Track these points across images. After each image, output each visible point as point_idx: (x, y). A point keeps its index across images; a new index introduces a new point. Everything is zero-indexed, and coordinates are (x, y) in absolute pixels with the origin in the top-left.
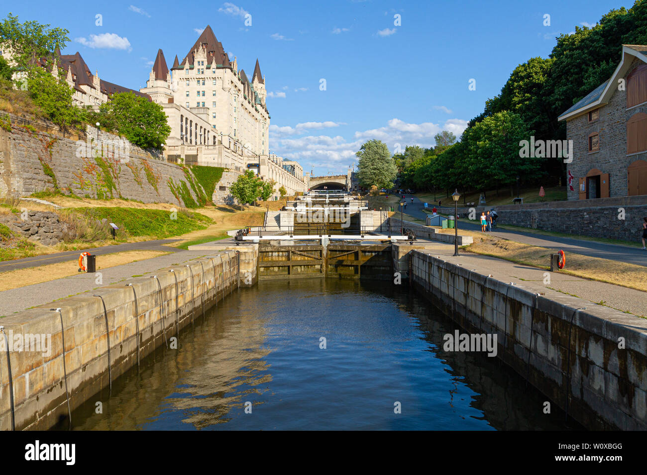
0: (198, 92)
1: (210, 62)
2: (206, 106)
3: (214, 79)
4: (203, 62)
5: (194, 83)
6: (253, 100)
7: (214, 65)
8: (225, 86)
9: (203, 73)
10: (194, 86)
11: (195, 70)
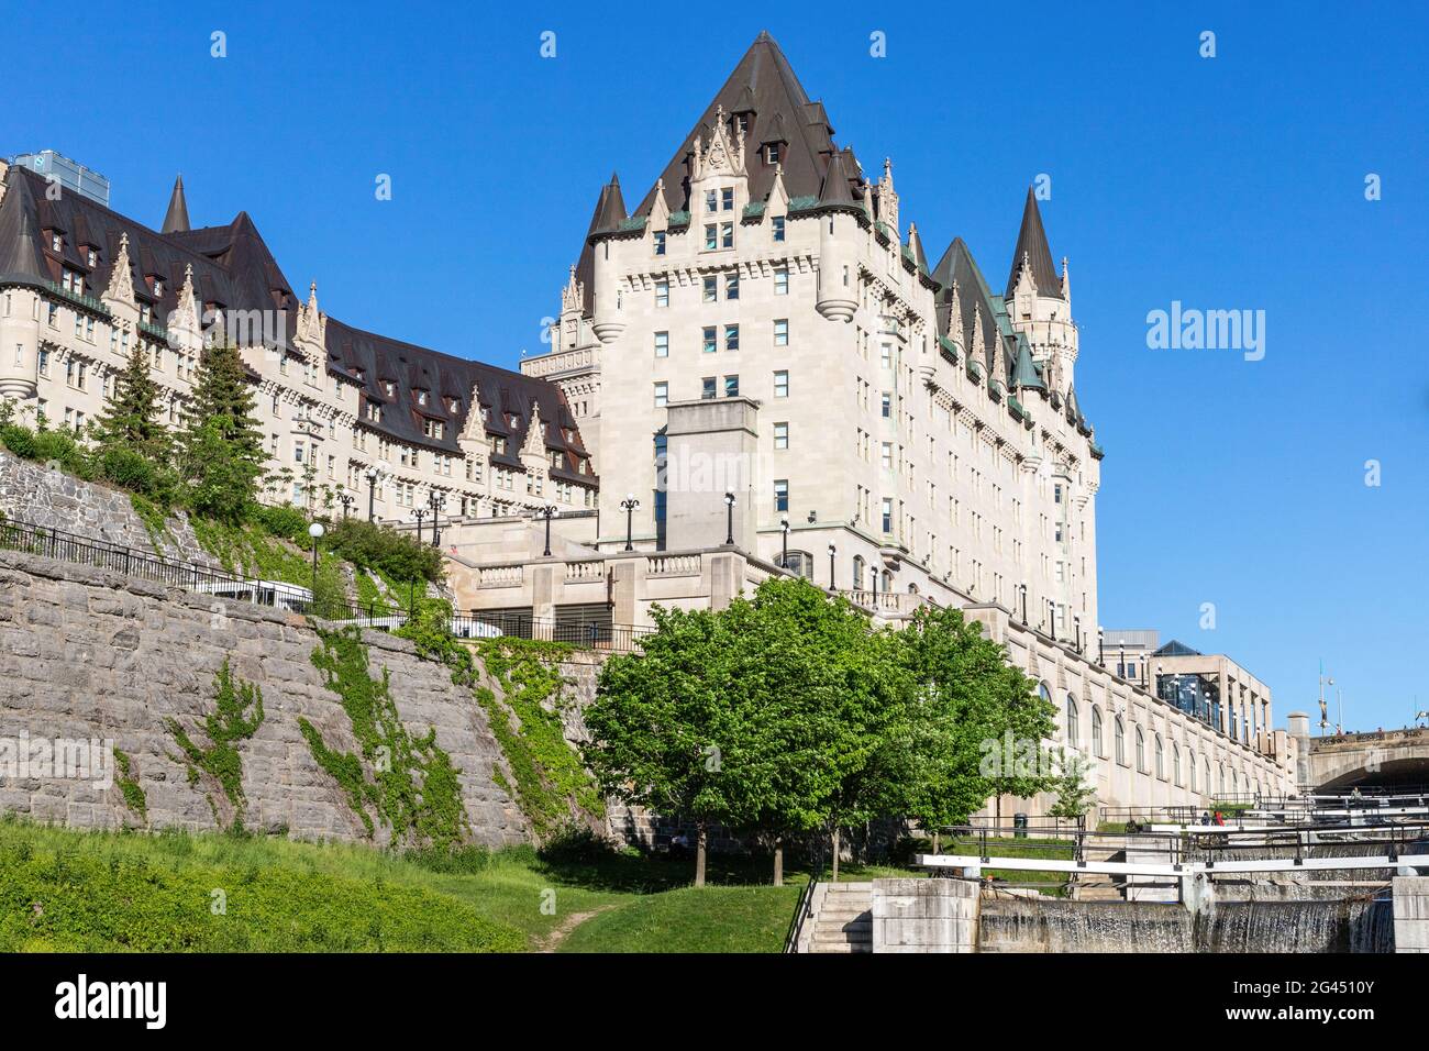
0: (710, 333)
1: (760, 194)
2: (745, 391)
3: (781, 266)
4: (728, 194)
5: (689, 293)
6: (1000, 365)
7: (778, 204)
8: (826, 296)
9: (728, 242)
10: (692, 306)
11: (697, 233)
